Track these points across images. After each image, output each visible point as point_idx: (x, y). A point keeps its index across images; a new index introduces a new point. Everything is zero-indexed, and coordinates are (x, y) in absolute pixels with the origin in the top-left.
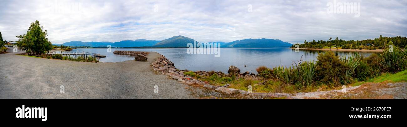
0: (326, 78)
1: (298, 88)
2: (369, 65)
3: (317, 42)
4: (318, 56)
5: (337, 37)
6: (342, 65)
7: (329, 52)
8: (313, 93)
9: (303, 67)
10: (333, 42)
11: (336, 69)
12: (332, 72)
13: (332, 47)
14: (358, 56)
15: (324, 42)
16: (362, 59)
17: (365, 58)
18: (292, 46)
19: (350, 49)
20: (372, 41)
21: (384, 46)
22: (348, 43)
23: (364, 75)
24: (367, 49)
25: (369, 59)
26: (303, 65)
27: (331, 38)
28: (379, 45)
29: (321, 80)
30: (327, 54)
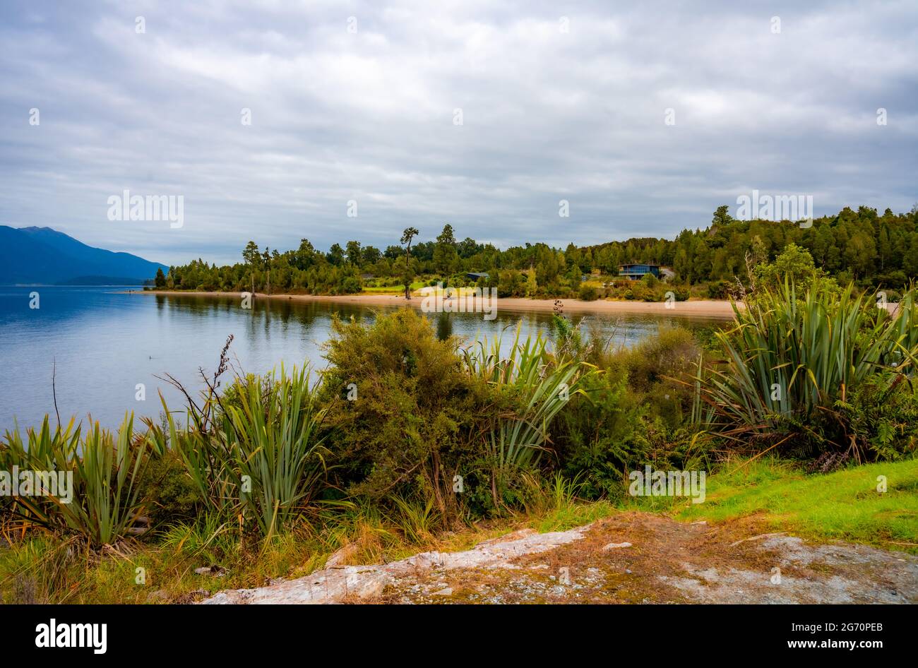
0: (382, 473)
1: (203, 561)
2: (640, 397)
3: (326, 251)
4: (334, 342)
5: (448, 228)
6: (478, 390)
7: (401, 312)
8: (300, 582)
9: (235, 413)
10: (419, 252)
11: (442, 415)
12: (415, 435)
13: (416, 284)
14: (569, 342)
15: (371, 254)
16: (596, 357)
17: (614, 351)
18: (160, 274)
19: (520, 294)
20: (660, 249)
21: (743, 278)
22: (515, 262)
23: (611, 457)
24: (630, 298)
25: (642, 361)
26: (235, 400)
27: (410, 233)
28: (707, 272)
29: (353, 490)
30: (386, 324)
